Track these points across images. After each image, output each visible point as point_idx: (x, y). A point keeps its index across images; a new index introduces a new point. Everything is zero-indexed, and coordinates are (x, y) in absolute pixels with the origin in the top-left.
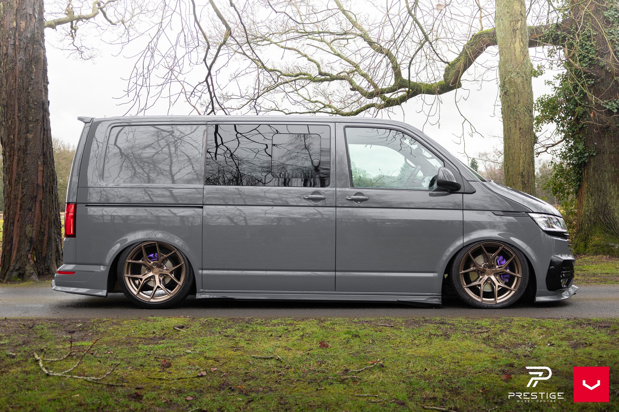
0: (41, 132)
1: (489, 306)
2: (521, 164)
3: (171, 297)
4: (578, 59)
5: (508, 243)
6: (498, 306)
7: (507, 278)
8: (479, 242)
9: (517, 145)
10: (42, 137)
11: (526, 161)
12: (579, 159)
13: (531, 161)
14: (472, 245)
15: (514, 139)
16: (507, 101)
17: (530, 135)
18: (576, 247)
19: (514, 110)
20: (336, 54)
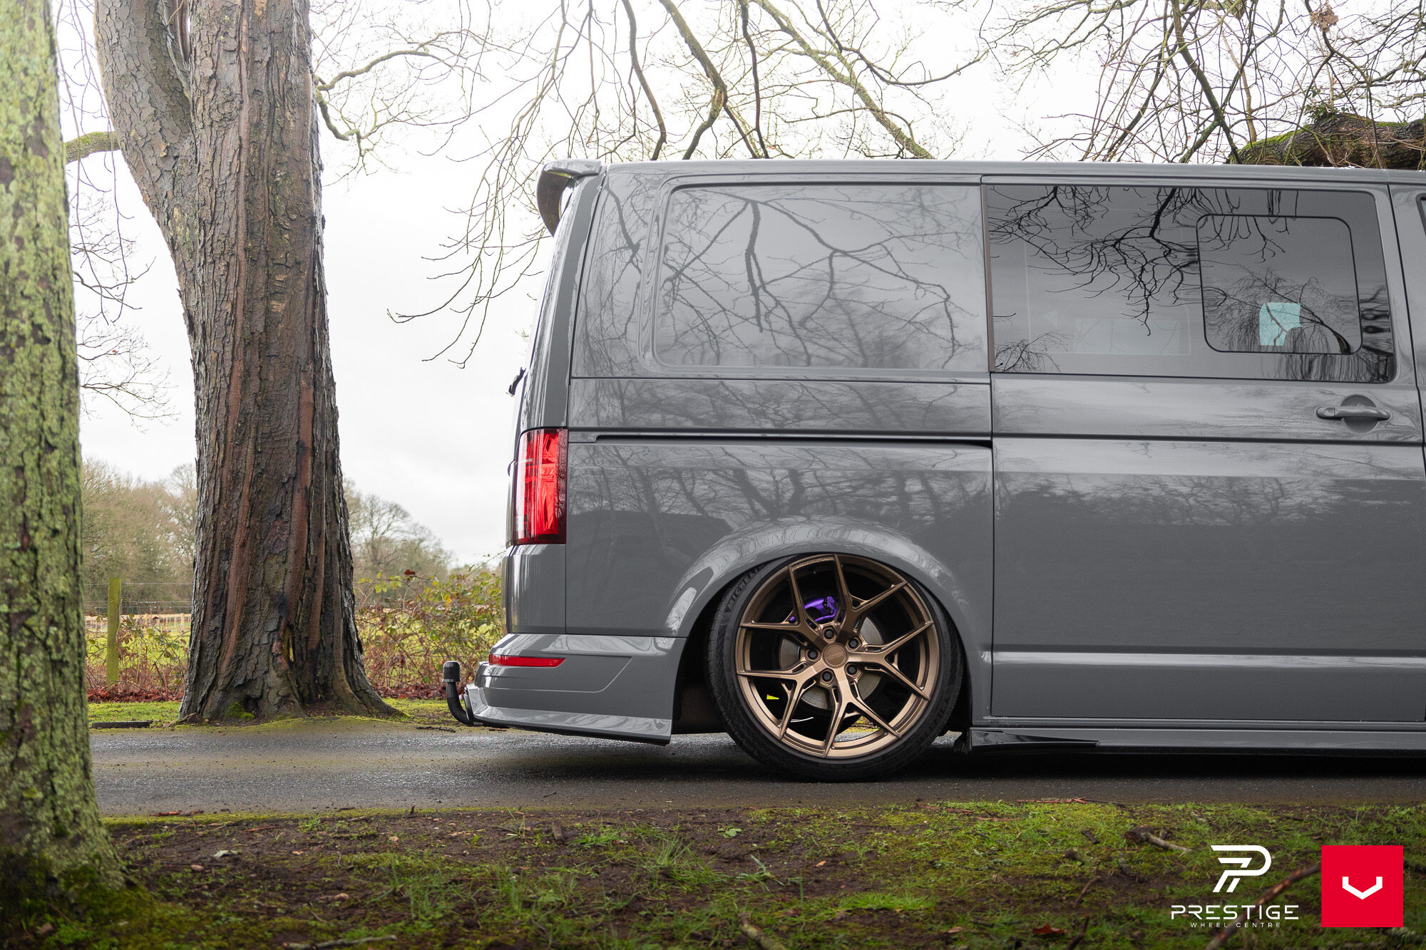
0: (307, 297)
3: (898, 739)
10: (309, 311)
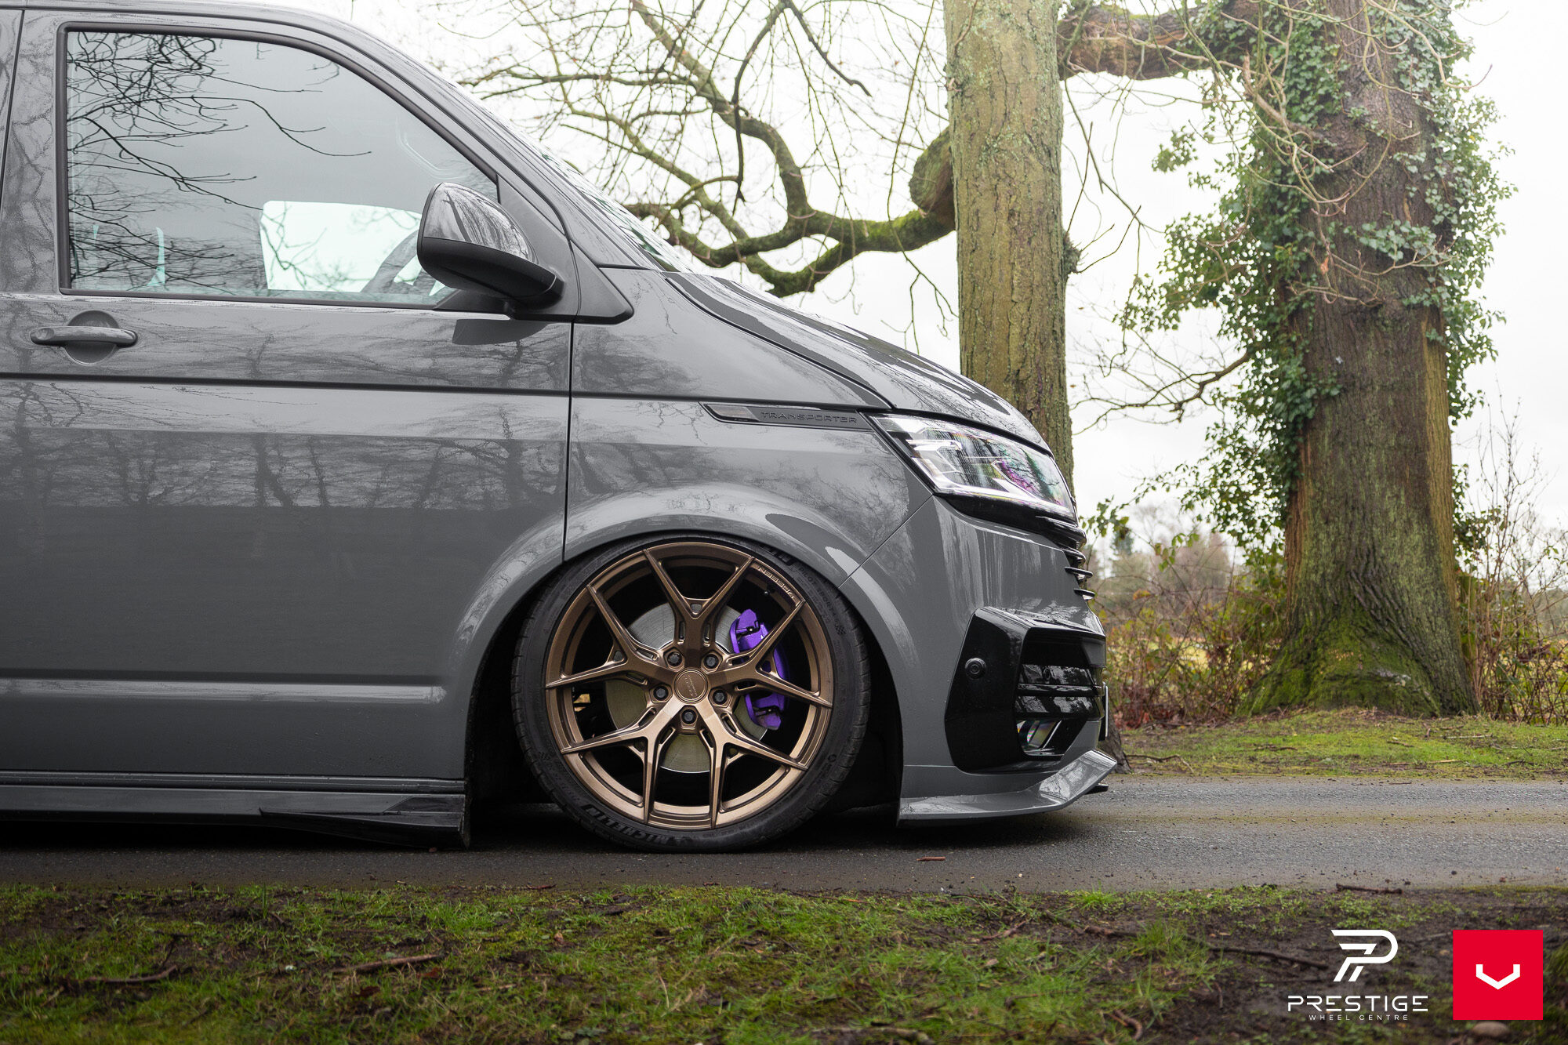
1: (678, 838)
2: (1015, 342)
4: (1285, 102)
5: (772, 549)
6: (720, 838)
7: (775, 709)
8: (638, 544)
9: (1001, 274)
11: (1032, 330)
12: (1289, 410)
13: (1049, 329)
14: (605, 558)
15: (991, 252)
16: (968, 119)
17: (1046, 238)
18: (1280, 683)
19: (988, 148)
20: (643, 151)
